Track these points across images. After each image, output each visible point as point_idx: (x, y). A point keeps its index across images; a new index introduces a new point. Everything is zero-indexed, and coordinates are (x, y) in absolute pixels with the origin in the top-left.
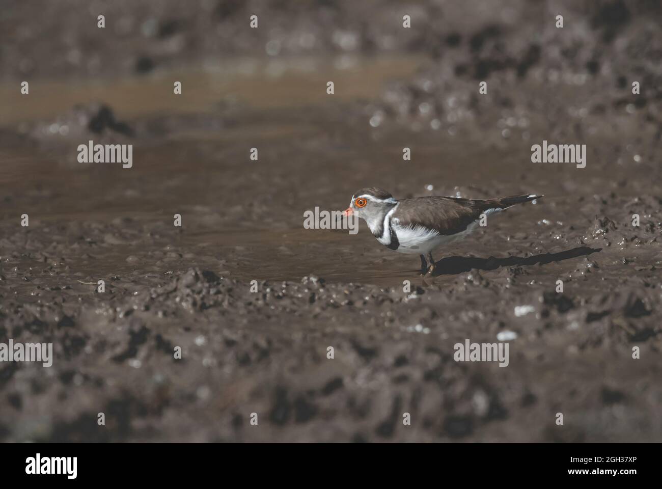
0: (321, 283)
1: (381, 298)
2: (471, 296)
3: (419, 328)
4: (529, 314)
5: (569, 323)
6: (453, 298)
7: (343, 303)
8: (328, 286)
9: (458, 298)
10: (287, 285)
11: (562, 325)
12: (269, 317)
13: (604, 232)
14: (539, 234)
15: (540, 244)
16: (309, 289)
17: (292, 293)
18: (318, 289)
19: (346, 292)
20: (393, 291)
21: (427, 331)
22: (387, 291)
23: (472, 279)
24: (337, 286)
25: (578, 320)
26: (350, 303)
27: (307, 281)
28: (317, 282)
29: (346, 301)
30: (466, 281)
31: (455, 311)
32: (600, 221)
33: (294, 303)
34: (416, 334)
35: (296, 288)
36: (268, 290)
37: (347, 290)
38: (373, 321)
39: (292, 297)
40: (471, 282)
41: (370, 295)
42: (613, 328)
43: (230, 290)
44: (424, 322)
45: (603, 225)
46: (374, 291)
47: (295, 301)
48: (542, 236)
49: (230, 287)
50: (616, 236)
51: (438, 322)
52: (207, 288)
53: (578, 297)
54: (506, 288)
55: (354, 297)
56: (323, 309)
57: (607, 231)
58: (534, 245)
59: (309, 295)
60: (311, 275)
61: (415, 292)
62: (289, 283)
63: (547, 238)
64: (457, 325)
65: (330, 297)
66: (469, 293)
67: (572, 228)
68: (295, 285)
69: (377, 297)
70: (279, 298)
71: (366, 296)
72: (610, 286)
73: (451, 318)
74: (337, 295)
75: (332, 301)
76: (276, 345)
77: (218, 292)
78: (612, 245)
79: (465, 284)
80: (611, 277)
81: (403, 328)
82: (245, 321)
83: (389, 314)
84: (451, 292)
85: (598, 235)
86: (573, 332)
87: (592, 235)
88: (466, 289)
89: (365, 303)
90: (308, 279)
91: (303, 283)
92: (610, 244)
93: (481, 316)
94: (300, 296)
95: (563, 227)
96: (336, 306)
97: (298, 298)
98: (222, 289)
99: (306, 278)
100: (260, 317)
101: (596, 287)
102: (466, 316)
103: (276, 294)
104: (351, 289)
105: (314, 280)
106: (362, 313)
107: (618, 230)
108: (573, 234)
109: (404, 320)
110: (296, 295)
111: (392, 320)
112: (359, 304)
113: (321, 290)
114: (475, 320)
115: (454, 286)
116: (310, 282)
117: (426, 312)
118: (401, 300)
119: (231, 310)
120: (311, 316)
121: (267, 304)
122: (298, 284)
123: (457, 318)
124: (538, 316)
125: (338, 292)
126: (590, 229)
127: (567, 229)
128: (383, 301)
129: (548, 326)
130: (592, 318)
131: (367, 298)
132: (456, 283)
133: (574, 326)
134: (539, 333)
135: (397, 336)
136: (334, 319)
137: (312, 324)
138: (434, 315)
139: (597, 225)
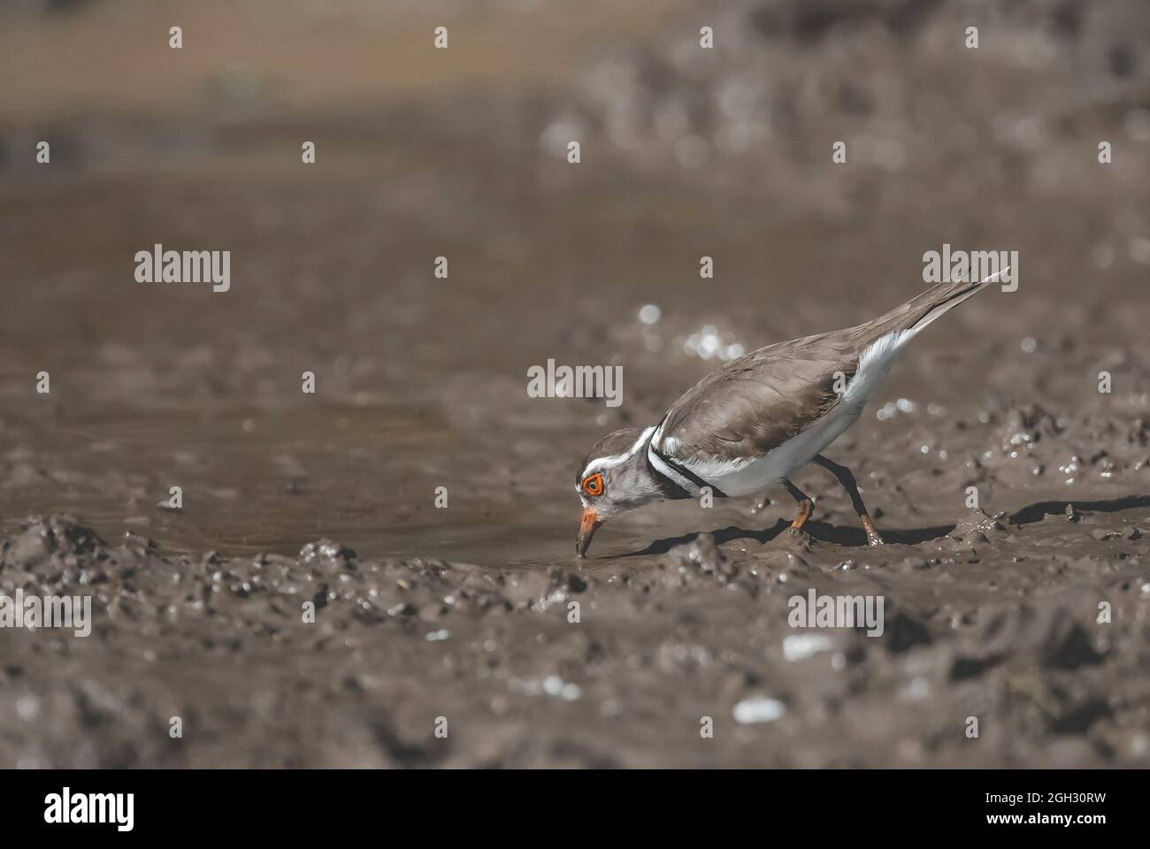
0: (346, 558)
1: (482, 601)
2: (693, 601)
3: (553, 685)
4: (818, 655)
5: (906, 680)
6: (649, 608)
7: (392, 612)
8: (361, 567)
9: (659, 608)
10: (264, 563)
11: (890, 687)
12: (209, 644)
13: (1029, 442)
14: (884, 438)
15: (882, 464)
16: (316, 574)
17: (275, 583)
18: (336, 576)
19: (403, 583)
20: (515, 583)
21: (571, 692)
22: (501, 580)
23: (699, 559)
24: (383, 565)
25: (928, 675)
26: (410, 610)
27: (313, 554)
28: (337, 556)
29: (400, 607)
30: (685, 563)
31: (648, 640)
32: (1022, 414)
33: (275, 610)
34: (544, 700)
35: (284, 571)
36: (217, 576)
37: (404, 578)
38: (448, 663)
39: (273, 594)
40: (695, 565)
41: (457, 592)
42: (1011, 700)
43: (128, 574)
44: (569, 671)
45: (1028, 423)
46: (471, 580)
47: (279, 603)
48: (889, 445)
49: (129, 565)
50: (1056, 452)
51: (600, 669)
52: (72, 568)
53: (947, 607)
54: (779, 582)
55: (421, 596)
56: (343, 626)
57: (1037, 438)
58: (868, 466)
59: (315, 589)
60: (323, 540)
61: (565, 587)
62: (270, 557)
63: (901, 448)
64: (643, 678)
65: (363, 594)
66: (690, 592)
67: (962, 426)
68: (283, 564)
69: (475, 597)
70: (242, 594)
71: (447, 594)
72: (1026, 581)
73: (633, 661)
74: (379, 590)
75: (366, 605)
76: (208, 723)
77: (100, 579)
78: (1048, 472)
79: (682, 570)
80: (1033, 556)
81: (514, 683)
82: (149, 655)
83: (490, 645)
84: (646, 589)
85: (1015, 447)
86: (915, 708)
87: (1001, 446)
88: (684, 583)
89: (445, 610)
90: (316, 549)
91: (303, 557)
92: (1042, 470)
93: (701, 655)
94: (292, 590)
95: (940, 422)
96: (371, 618)
97: (286, 597)
98: (109, 573)
99: (310, 546)
100: (186, 644)
101: (993, 584)
102: (669, 655)
103: (234, 588)
104: (414, 577)
105: (329, 551)
106: (431, 637)
107: (1065, 436)
108: (961, 440)
109: (523, 661)
110: (282, 590)
111: (493, 663)
112: (429, 614)
113: (344, 578)
114: (690, 667)
115: (656, 574)
116: (320, 557)
117: (574, 647)
118: (531, 603)
119: (125, 625)
120: (309, 644)
121: (210, 612)
122: (290, 561)
123: (647, 662)
124: (837, 662)
125: (383, 583)
126: (999, 432)
127: (949, 427)
128: (488, 606)
129: (858, 689)
130: (965, 670)
131: (449, 600)
132: (662, 567)
133: (918, 691)
134: (834, 706)
135: (498, 703)
136: (357, 657)
137: (304, 666)
138: (595, 651)
139: (1014, 422)
